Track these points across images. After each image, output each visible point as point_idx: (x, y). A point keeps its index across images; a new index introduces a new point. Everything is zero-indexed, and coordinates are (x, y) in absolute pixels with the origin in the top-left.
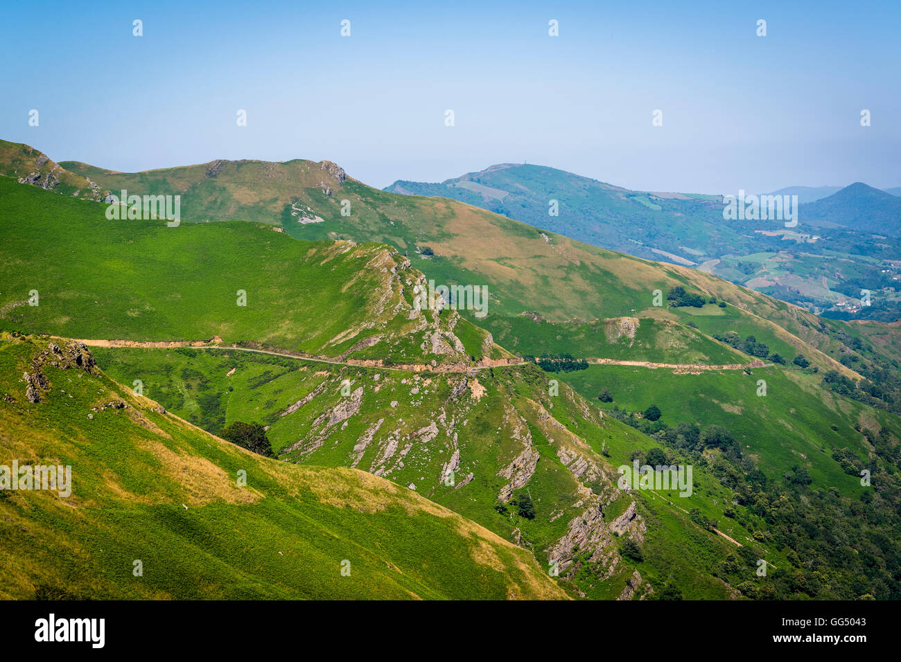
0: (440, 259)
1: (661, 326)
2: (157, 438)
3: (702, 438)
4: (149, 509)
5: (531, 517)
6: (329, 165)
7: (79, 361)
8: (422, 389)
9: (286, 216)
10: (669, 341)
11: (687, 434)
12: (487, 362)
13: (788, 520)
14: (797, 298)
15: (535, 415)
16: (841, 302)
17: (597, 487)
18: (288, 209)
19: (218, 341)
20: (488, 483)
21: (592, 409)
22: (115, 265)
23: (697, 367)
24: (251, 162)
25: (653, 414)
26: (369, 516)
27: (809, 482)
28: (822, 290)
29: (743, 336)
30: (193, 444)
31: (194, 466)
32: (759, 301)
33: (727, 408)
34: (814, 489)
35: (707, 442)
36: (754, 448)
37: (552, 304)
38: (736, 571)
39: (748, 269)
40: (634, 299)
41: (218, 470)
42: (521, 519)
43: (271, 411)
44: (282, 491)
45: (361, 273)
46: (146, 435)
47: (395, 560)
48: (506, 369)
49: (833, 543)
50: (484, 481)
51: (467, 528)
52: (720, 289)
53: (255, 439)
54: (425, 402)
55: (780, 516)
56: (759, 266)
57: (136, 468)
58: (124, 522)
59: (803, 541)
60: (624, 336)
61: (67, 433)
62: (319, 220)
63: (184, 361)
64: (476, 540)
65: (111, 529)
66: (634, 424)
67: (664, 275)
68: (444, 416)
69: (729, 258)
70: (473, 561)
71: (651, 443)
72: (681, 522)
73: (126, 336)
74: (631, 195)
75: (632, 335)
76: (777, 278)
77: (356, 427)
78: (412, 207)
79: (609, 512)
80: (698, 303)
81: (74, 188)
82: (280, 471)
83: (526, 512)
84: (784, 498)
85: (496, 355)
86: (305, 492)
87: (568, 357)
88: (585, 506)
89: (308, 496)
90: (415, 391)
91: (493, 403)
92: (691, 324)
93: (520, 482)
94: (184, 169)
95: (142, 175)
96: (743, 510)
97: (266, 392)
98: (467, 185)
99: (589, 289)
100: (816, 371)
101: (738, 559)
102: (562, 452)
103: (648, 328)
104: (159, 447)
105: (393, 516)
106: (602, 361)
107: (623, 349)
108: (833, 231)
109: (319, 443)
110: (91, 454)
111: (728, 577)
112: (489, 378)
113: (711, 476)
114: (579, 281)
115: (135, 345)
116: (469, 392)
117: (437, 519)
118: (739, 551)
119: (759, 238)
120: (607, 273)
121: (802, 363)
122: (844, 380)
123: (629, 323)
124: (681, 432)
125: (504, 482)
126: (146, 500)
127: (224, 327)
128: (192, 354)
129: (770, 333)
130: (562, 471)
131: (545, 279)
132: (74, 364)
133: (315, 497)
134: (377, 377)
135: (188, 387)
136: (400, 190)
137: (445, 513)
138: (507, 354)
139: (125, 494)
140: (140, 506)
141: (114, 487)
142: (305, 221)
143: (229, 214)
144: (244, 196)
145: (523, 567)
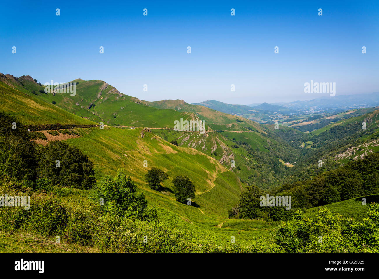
0: (200, 115)
1: (235, 125)
2: (161, 143)
3: (242, 143)
4: (161, 154)
5: (216, 155)
6: (182, 100)
7: (149, 131)
8: (199, 135)
9: (176, 108)
10: (237, 128)
11: (240, 142)
12: (209, 131)
13: (257, 156)
14: (255, 121)
15: (217, 139)
16: (263, 121)
17: (227, 151)
18: (176, 107)
19: (167, 128)
20: (210, 150)
21: (225, 138)
22: (150, 116)
23: (241, 132)
24: (170, 100)
25: (234, 139)
26: (194, 155)
27: (259, 150)
28: (259, 120)
29: (248, 127)
30: (167, 144)
31: (167, 147)
32: (250, 121)
33: (246, 138)
34: (260, 151)
35: (243, 144)
36: (250, 145)
37: (218, 122)
38: (249, 164)
39: (248, 116)
40: (230, 121)
41: (171, 148)
42: (215, 156)
43: (175, 139)
44: (180, 151)
45: (189, 117)
46: (160, 143)
47: (198, 162)
48: (211, 132)
49: (264, 160)
50: (209, 150)
51: (209, 157)
52: (244, 119)
53: (175, 143)
54: (199, 137)
55: (255, 155)
56: (249, 116)
57: (159, 148)
58: (158, 156)
59: (259, 159)
60: (229, 127)
61: (148, 142)
62: (181, 109)
63: (161, 131)
64: (210, 159)
65: (156, 157)
66: (231, 140)
67: (235, 117)
68: (202, 139)
69: (244, 115)
70: (210, 163)
71: (234, 144)
72: (240, 156)
73: (152, 127)
74: (229, 105)
75: (231, 127)
76: (252, 118)
77: (189, 141)
78: (195, 107)
79: (229, 155)
80: (240, 122)
81: (143, 104)
82: (180, 148)
83: (215, 155)
84: (256, 152)
85: (210, 130)
86: (184, 151)
87: (221, 130)
88: (225, 154)
89: (184, 152)
90: (198, 136)
91: (210, 137)
92: (239, 125)
93: (214, 150)
94: (160, 101)
95: (153, 102)
96: (249, 154)
97: (174, 136)
98: (203, 103)
99: (223, 120)
100: (260, 132)
101: (249, 162)
102: (221, 145)
103: (233, 126)
104: (162, 144)
105: (197, 155)
106: (226, 131)
107: (229, 129)
108: (261, 110)
109: (183, 144)
110: (152, 146)
111: (248, 165)
112: (209, 133)
113: (244, 149)
114: (221, 118)
115: (154, 128)
116: (206, 136)
117: (204, 156)
118: (249, 161)
119: (249, 111)
120: (226, 117)
121: (257, 131)
122: (264, 134)
123: (230, 125)
124: (239, 142)
125: (212, 150)
126: (161, 153)
127: (168, 126)
128: (163, 130)
129: (252, 126)
130: (221, 148)
131: (216, 118)
132: (148, 131)
133: (185, 152)
134: (192, 133)
135: (162, 135)
136: (192, 104)
137: (205, 155)
138: (212, 130)
139: (157, 152)
140: (160, 154)
141: (156, 151)
142: (179, 109)
143: (167, 108)
144: (169, 105)
145: (218, 163)
